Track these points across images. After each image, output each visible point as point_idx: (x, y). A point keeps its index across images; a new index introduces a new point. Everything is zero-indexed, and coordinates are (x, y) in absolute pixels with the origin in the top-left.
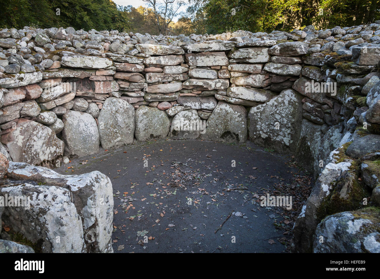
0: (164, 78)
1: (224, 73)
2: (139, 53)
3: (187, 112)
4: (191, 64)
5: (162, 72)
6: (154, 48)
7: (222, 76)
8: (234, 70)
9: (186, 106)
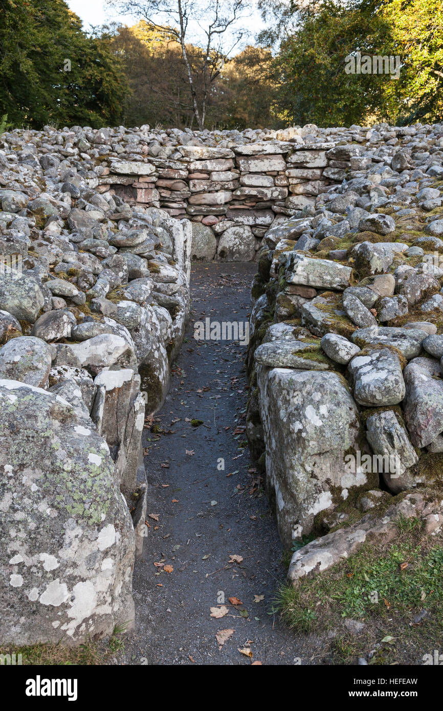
0: (211, 185)
1: (281, 179)
2: (183, 157)
3: (238, 228)
4: (243, 169)
5: (209, 179)
6: (200, 151)
7: (279, 183)
8: (292, 175)
9: (237, 222)
